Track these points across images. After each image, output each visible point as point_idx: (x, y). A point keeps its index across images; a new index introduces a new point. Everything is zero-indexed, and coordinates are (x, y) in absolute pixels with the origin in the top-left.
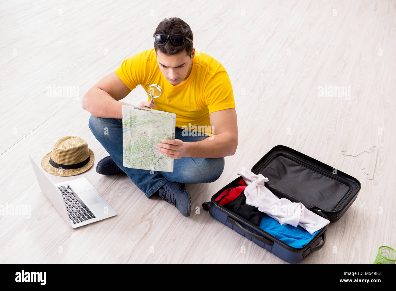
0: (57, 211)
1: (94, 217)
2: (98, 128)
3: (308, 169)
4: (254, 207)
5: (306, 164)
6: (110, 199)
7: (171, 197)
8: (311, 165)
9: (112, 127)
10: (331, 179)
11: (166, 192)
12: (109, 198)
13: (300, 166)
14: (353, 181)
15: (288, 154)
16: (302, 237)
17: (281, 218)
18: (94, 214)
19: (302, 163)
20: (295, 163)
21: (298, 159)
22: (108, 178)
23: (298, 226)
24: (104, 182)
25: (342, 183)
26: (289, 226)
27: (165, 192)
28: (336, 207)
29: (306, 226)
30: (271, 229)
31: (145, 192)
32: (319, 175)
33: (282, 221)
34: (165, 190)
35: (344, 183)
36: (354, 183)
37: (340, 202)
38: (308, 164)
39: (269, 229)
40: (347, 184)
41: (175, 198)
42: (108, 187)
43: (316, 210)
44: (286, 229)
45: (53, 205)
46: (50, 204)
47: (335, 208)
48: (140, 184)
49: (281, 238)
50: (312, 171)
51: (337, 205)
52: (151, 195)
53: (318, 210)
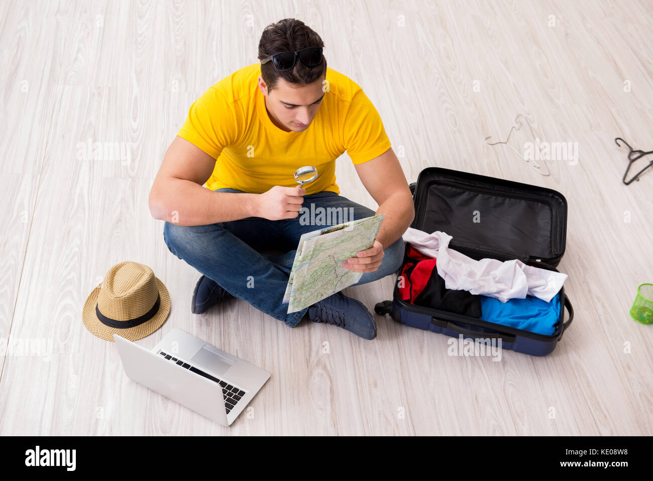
0: (180, 405)
1: (242, 393)
2: (192, 247)
3: (480, 195)
4: (463, 290)
5: (474, 186)
6: (238, 351)
7: (335, 317)
8: (482, 186)
9: (214, 238)
10: (518, 200)
11: (322, 310)
12: (236, 349)
13: (467, 193)
14: (551, 195)
15: (442, 179)
16: (539, 311)
17: (501, 293)
18: (241, 389)
19: (468, 187)
20: (458, 190)
21: (460, 182)
22: (208, 315)
23: (528, 296)
24: (208, 324)
25: (536, 203)
26: (514, 301)
27: (320, 312)
28: (551, 245)
29: (535, 291)
30: (499, 316)
31: (286, 321)
32: (500, 199)
33: (505, 297)
34: (320, 307)
35: (538, 201)
36: (553, 196)
37: (551, 234)
38: (477, 186)
39: (496, 317)
40: (544, 202)
41: (342, 317)
42: (221, 332)
43: (532, 261)
44: (515, 307)
45: (166, 398)
46: (160, 397)
47: (551, 247)
48: (276, 312)
49: (518, 324)
50: (486, 196)
51: (551, 241)
52: (298, 323)
53: (537, 260)
